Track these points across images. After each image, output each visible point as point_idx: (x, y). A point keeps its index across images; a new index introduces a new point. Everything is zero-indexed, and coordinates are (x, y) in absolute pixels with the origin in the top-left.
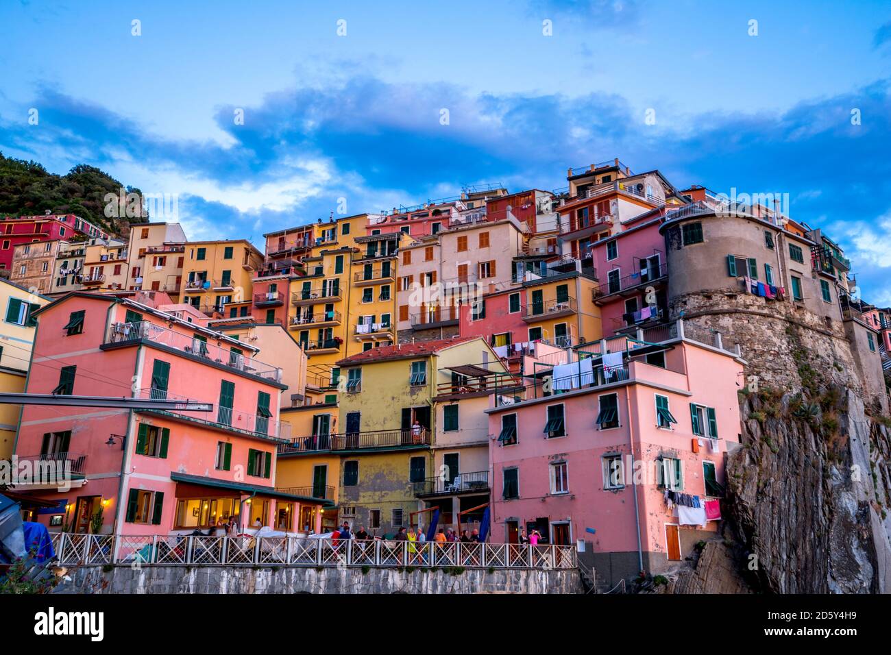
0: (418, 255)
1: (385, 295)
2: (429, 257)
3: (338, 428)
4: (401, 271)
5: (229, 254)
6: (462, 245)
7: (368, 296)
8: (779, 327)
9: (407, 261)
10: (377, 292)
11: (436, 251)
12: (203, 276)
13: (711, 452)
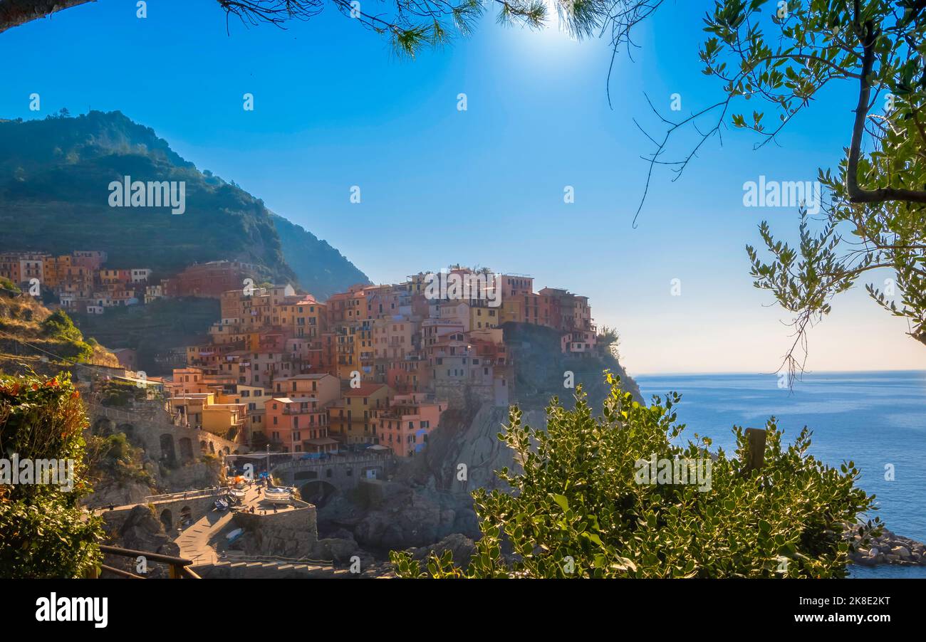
1: (370, 345)
2: (384, 332)
3: (345, 415)
4: (375, 336)
6: (395, 329)
7: (364, 345)
9: (376, 332)
10: (367, 344)
11: (386, 330)
12: (303, 319)
13: (427, 431)
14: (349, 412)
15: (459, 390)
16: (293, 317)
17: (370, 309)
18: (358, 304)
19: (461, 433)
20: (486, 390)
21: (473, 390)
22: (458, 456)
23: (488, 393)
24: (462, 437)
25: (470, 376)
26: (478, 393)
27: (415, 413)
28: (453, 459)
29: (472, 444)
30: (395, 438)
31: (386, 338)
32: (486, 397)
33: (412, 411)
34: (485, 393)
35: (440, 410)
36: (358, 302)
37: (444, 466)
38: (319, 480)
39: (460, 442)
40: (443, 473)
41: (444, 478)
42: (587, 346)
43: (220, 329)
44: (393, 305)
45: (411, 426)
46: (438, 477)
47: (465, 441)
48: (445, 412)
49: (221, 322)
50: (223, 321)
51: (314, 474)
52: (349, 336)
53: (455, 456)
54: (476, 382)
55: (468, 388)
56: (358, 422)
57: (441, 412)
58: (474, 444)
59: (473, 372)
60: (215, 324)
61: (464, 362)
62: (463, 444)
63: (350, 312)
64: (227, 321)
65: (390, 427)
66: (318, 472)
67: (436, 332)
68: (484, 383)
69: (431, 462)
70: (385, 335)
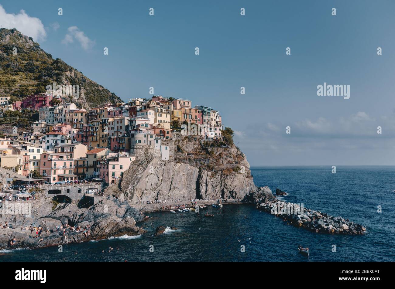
0: (111, 124)
2: (113, 124)
3: (86, 164)
5: (82, 115)
6: (118, 123)
7: (103, 131)
8: (144, 150)
9: (109, 125)
12: (77, 120)
13: (123, 171)
14: (87, 162)
15: (142, 150)
16: (72, 118)
17: (109, 114)
18: (104, 112)
19: (141, 172)
20: (156, 151)
21: (149, 151)
22: (138, 183)
23: (157, 153)
24: (141, 174)
25: (148, 144)
26: (152, 152)
27: (117, 161)
28: (135, 185)
29: (146, 178)
30: (106, 174)
31: (113, 127)
32: (156, 155)
33: (116, 160)
34: (156, 153)
35: (131, 160)
36: (104, 111)
37: (129, 188)
38: (62, 194)
39: (139, 176)
40: (128, 192)
41: (129, 195)
42: (216, 134)
43: (37, 125)
44: (120, 112)
45: (114, 167)
46: (126, 194)
47: (143, 176)
48: (133, 162)
49: (38, 121)
50: (40, 121)
51: (59, 191)
52: (96, 126)
53: (136, 183)
54: (151, 147)
55: (147, 149)
56: (91, 167)
57: (131, 162)
58: (148, 178)
59: (150, 142)
60: (35, 122)
61: (145, 136)
62: (141, 177)
63: (100, 116)
64: (41, 121)
65: (104, 168)
66: (62, 190)
67: (135, 123)
68: (156, 148)
69: (122, 186)
70: (113, 126)
